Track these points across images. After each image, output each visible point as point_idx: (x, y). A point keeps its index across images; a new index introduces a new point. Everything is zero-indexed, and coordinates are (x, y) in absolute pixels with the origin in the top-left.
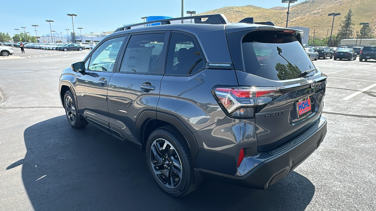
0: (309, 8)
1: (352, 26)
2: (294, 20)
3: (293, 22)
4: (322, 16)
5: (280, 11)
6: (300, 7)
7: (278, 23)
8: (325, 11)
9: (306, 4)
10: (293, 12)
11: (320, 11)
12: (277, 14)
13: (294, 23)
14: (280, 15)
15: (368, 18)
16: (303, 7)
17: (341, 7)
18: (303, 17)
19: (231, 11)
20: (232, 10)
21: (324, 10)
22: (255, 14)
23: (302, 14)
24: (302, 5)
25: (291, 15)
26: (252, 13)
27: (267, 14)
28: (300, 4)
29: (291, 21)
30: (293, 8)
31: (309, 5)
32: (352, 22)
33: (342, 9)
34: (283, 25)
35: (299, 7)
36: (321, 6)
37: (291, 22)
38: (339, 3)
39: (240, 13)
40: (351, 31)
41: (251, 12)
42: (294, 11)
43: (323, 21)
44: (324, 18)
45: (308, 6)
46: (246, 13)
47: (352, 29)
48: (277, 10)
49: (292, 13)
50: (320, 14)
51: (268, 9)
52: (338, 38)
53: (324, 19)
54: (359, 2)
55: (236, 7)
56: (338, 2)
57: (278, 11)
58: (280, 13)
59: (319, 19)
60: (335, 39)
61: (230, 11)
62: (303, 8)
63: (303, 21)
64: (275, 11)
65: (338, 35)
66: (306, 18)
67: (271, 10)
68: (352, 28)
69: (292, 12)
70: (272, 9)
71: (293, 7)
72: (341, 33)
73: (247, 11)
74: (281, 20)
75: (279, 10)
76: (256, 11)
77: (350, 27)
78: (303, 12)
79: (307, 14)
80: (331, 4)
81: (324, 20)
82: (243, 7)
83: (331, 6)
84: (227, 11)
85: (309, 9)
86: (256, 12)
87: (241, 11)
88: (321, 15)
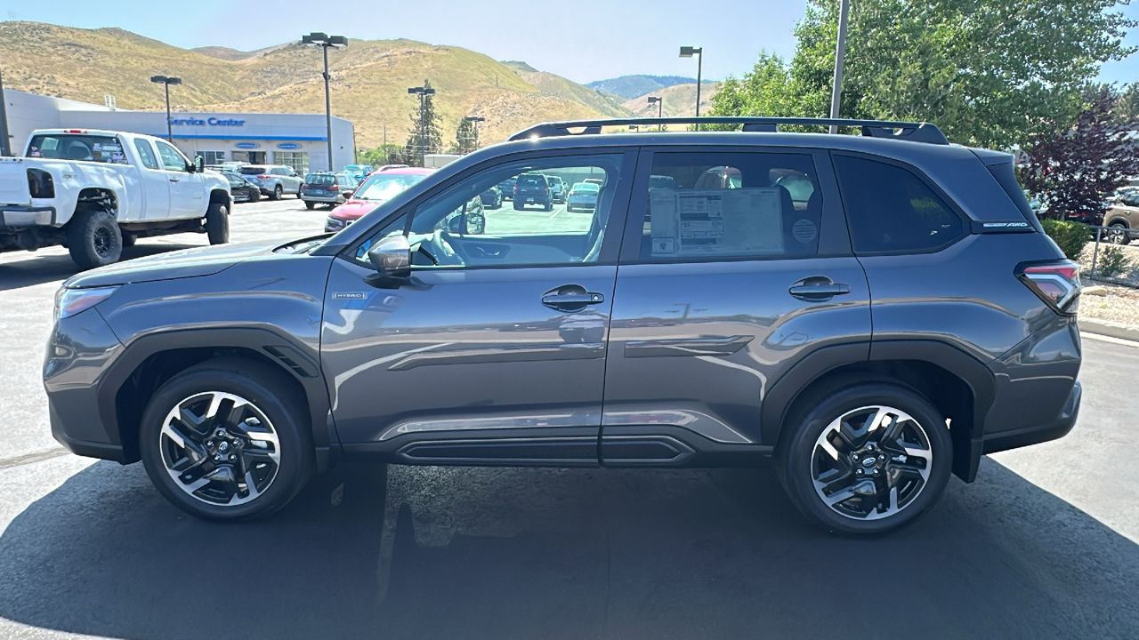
0: (312, 63)
1: (436, 121)
2: (277, 92)
3: (275, 97)
4: (353, 89)
5: (228, 62)
6: (286, 55)
7: (228, 97)
8: (356, 75)
9: (300, 51)
10: (269, 69)
11: (343, 73)
12: (220, 68)
13: (279, 102)
14: (229, 73)
15: (455, 104)
16: (294, 57)
17: (393, 71)
18: (302, 87)
19: (43, 39)
20: (45, 35)
21: (354, 72)
22: (144, 61)
23: (296, 78)
24: (292, 52)
25: (265, 77)
26: (132, 56)
27: (186, 67)
28: (285, 49)
29: (268, 94)
30: (268, 57)
31: (309, 54)
32: (435, 111)
33: (395, 75)
34: (246, 105)
35: (284, 55)
36: (343, 62)
37: (268, 98)
38: (386, 58)
39: (84, 51)
40: (438, 134)
41: (125, 53)
42: (273, 67)
43: (356, 104)
44: (358, 94)
45: (310, 59)
46: (106, 53)
47: (438, 130)
48: (215, 56)
49: (268, 72)
50: (347, 83)
51: (187, 52)
52: (412, 151)
53: (357, 97)
54: (429, 64)
55: (61, 29)
56: (384, 57)
57: (221, 60)
58: (230, 67)
59: (344, 95)
60: (405, 153)
61: (36, 38)
62: (295, 60)
63: (302, 98)
64: (213, 60)
65: (410, 142)
66: (310, 90)
67: (196, 54)
68: (437, 127)
69: (265, 69)
70: (198, 50)
71: (266, 55)
72: (416, 137)
73: (109, 49)
74: (237, 90)
75: (223, 57)
76: (143, 50)
77: (433, 125)
78: (298, 71)
79: (311, 80)
80: (367, 60)
81: (358, 101)
82: (92, 31)
83: (369, 64)
84: (26, 37)
85: (313, 65)
86: (147, 54)
87: (83, 43)
88: (349, 87)
